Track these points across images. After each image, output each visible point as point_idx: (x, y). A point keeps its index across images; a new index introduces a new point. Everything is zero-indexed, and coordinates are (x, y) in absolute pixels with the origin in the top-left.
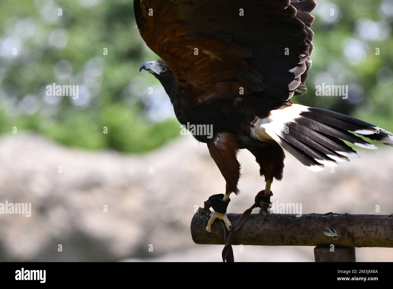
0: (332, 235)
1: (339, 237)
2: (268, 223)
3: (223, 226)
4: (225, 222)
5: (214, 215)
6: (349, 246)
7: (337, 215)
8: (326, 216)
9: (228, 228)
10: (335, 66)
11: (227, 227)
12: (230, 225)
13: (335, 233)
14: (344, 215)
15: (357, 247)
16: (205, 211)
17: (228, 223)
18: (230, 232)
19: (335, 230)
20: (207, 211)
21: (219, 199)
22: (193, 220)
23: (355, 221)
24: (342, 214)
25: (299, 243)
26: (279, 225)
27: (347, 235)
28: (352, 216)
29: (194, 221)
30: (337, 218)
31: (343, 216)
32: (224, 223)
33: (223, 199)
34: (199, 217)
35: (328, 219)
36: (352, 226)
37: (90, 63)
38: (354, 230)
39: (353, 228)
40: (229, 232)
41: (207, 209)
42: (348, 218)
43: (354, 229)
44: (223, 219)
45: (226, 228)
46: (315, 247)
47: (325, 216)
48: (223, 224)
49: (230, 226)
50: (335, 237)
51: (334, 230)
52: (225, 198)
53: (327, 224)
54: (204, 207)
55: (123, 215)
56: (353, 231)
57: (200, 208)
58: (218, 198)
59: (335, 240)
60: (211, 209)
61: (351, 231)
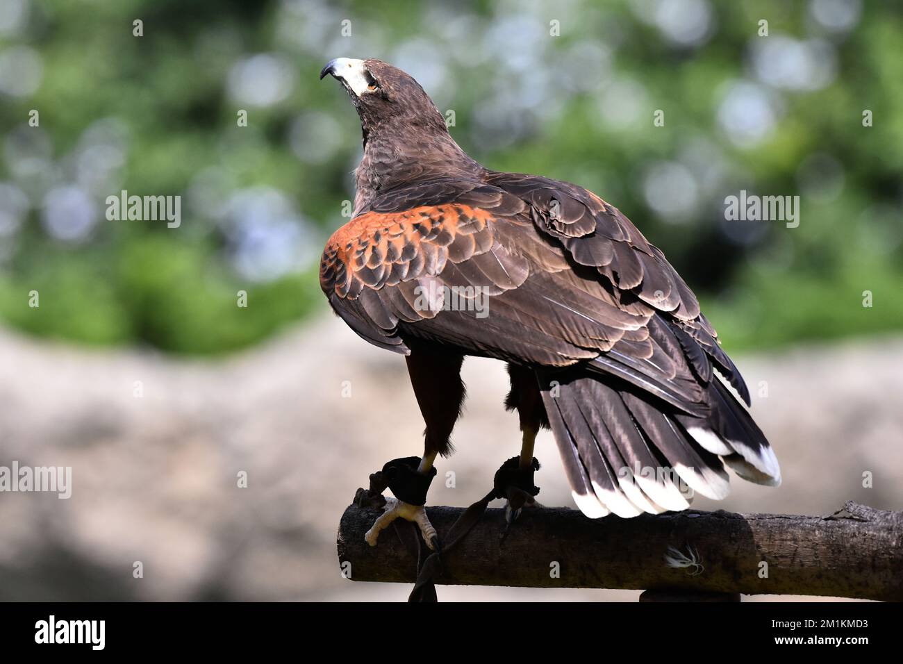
0: (684, 563)
1: (700, 569)
2: (527, 532)
3: (417, 537)
4: (422, 528)
5: (394, 510)
6: (726, 591)
7: (699, 515)
8: (670, 516)
9: (428, 542)
10: (698, 148)
11: (427, 540)
12: (432, 535)
13: (691, 558)
14: (714, 514)
15: (746, 594)
16: (371, 497)
17: (428, 531)
18: (433, 552)
19: (692, 549)
20: (375, 497)
21: (409, 467)
22: (344, 522)
23: (743, 529)
24: (709, 513)
25: (602, 583)
26: (554, 537)
27: (720, 564)
28: (734, 518)
29: (346, 524)
30: (697, 522)
31: (712, 518)
32: (419, 531)
33: (419, 469)
34: (359, 515)
35: (676, 524)
36: (733, 542)
37: (95, 131)
38: (739, 551)
39: (736, 547)
40: (431, 552)
41: (376, 494)
42: (724, 523)
43: (738, 549)
44: (416, 520)
45: (423, 542)
46: (641, 591)
47: (667, 517)
48: (416, 533)
49: (434, 537)
50: (692, 568)
51: (690, 551)
52: (421, 467)
53: (672, 535)
54: (368, 489)
55: (171, 509)
56: (736, 553)
57: (360, 490)
58: (407, 465)
59: (691, 576)
60: (388, 493)
61: (731, 554)
